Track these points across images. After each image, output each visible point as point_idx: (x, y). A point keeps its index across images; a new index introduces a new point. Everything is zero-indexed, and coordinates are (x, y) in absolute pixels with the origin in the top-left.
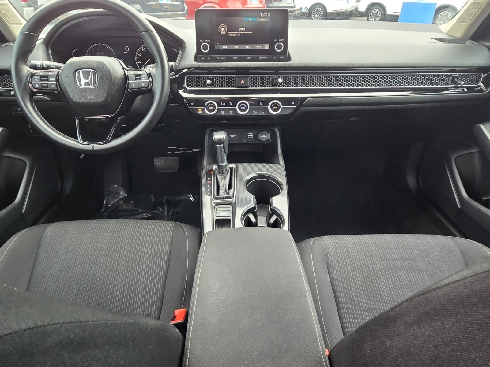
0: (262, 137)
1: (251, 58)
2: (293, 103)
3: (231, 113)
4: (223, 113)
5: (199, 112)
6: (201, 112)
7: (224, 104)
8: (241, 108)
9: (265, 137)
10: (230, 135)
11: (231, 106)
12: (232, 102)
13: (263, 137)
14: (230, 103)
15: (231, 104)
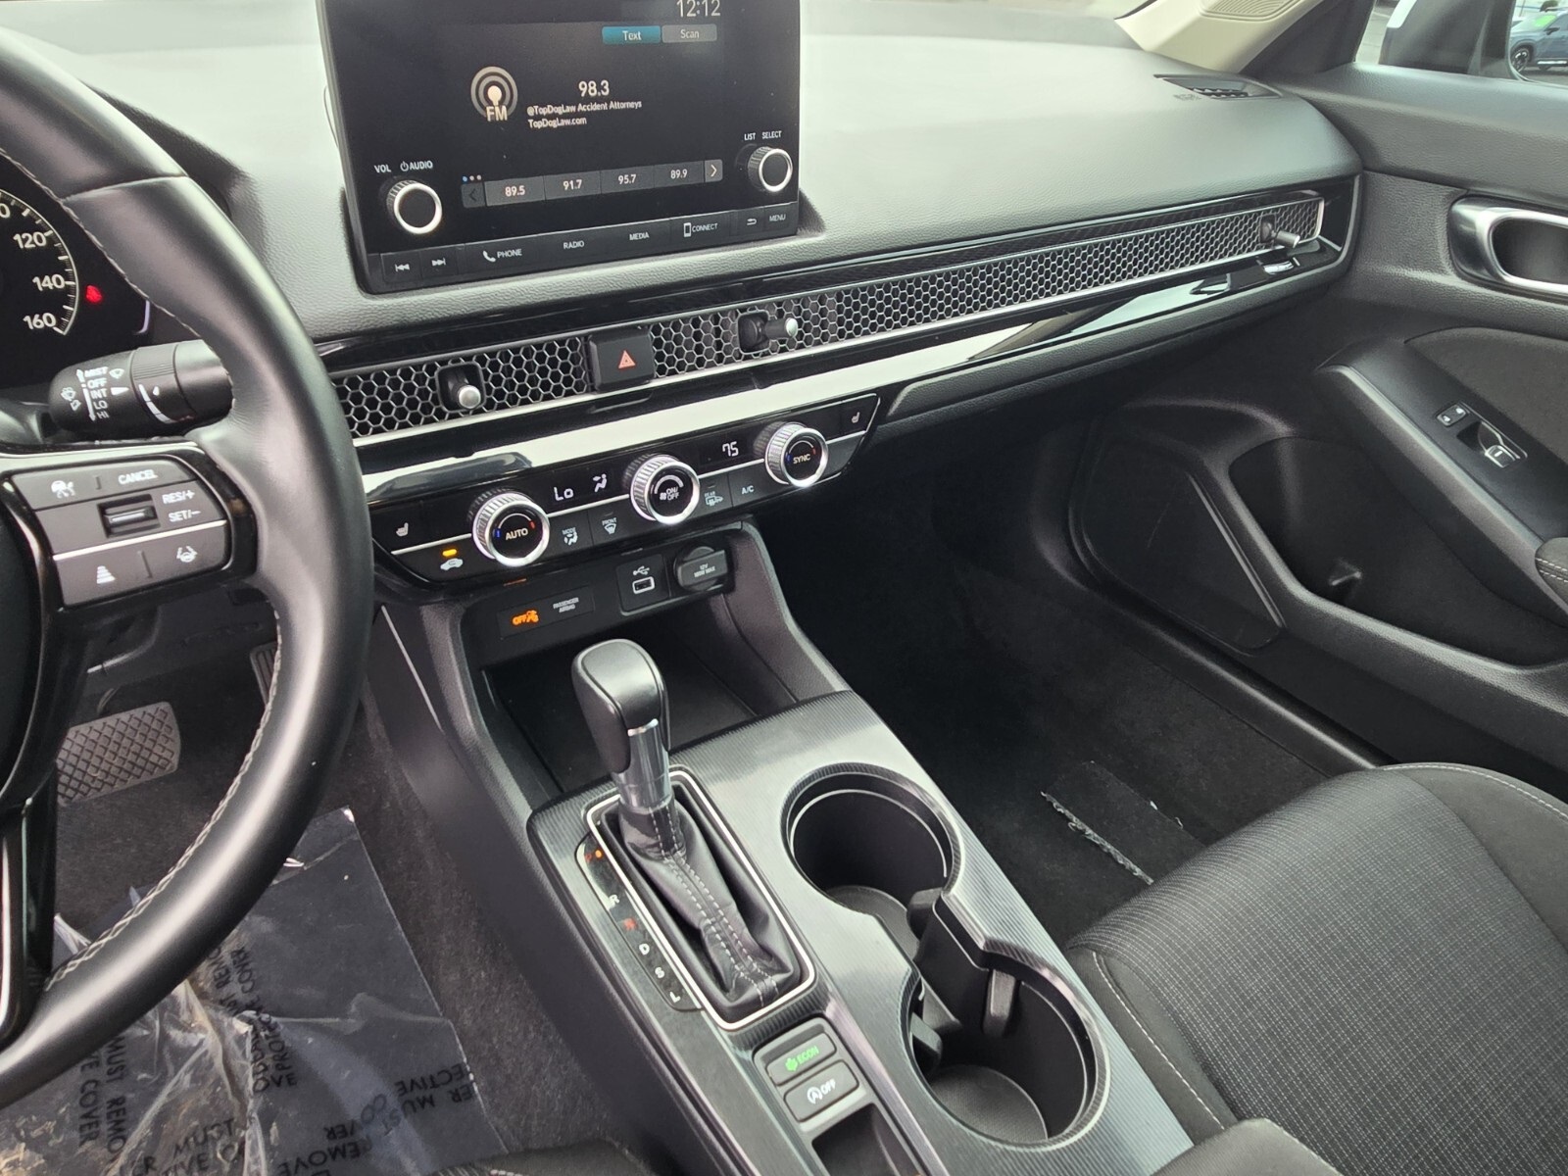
0: (697, 575)
1: (647, 236)
2: (855, 419)
3: (611, 530)
4: (574, 540)
5: (445, 567)
6: (458, 563)
7: (569, 493)
8: (663, 496)
9: (708, 571)
10: (555, 606)
11: (603, 494)
12: (604, 476)
13: (702, 573)
14: (596, 479)
15: (603, 485)
